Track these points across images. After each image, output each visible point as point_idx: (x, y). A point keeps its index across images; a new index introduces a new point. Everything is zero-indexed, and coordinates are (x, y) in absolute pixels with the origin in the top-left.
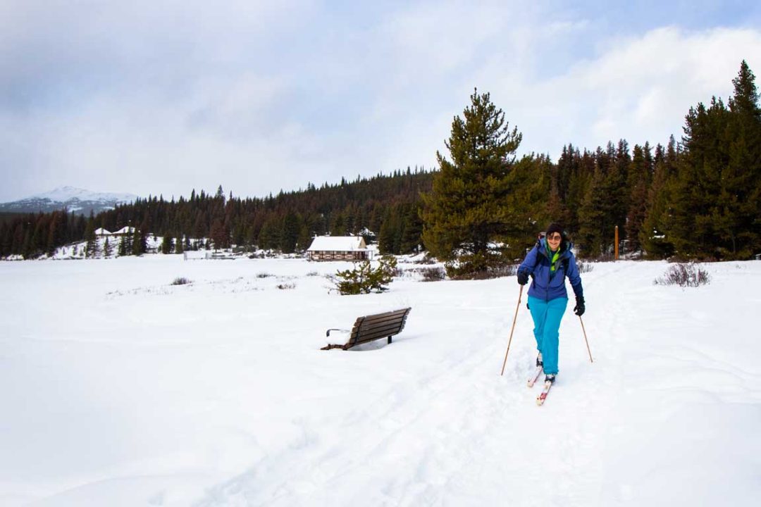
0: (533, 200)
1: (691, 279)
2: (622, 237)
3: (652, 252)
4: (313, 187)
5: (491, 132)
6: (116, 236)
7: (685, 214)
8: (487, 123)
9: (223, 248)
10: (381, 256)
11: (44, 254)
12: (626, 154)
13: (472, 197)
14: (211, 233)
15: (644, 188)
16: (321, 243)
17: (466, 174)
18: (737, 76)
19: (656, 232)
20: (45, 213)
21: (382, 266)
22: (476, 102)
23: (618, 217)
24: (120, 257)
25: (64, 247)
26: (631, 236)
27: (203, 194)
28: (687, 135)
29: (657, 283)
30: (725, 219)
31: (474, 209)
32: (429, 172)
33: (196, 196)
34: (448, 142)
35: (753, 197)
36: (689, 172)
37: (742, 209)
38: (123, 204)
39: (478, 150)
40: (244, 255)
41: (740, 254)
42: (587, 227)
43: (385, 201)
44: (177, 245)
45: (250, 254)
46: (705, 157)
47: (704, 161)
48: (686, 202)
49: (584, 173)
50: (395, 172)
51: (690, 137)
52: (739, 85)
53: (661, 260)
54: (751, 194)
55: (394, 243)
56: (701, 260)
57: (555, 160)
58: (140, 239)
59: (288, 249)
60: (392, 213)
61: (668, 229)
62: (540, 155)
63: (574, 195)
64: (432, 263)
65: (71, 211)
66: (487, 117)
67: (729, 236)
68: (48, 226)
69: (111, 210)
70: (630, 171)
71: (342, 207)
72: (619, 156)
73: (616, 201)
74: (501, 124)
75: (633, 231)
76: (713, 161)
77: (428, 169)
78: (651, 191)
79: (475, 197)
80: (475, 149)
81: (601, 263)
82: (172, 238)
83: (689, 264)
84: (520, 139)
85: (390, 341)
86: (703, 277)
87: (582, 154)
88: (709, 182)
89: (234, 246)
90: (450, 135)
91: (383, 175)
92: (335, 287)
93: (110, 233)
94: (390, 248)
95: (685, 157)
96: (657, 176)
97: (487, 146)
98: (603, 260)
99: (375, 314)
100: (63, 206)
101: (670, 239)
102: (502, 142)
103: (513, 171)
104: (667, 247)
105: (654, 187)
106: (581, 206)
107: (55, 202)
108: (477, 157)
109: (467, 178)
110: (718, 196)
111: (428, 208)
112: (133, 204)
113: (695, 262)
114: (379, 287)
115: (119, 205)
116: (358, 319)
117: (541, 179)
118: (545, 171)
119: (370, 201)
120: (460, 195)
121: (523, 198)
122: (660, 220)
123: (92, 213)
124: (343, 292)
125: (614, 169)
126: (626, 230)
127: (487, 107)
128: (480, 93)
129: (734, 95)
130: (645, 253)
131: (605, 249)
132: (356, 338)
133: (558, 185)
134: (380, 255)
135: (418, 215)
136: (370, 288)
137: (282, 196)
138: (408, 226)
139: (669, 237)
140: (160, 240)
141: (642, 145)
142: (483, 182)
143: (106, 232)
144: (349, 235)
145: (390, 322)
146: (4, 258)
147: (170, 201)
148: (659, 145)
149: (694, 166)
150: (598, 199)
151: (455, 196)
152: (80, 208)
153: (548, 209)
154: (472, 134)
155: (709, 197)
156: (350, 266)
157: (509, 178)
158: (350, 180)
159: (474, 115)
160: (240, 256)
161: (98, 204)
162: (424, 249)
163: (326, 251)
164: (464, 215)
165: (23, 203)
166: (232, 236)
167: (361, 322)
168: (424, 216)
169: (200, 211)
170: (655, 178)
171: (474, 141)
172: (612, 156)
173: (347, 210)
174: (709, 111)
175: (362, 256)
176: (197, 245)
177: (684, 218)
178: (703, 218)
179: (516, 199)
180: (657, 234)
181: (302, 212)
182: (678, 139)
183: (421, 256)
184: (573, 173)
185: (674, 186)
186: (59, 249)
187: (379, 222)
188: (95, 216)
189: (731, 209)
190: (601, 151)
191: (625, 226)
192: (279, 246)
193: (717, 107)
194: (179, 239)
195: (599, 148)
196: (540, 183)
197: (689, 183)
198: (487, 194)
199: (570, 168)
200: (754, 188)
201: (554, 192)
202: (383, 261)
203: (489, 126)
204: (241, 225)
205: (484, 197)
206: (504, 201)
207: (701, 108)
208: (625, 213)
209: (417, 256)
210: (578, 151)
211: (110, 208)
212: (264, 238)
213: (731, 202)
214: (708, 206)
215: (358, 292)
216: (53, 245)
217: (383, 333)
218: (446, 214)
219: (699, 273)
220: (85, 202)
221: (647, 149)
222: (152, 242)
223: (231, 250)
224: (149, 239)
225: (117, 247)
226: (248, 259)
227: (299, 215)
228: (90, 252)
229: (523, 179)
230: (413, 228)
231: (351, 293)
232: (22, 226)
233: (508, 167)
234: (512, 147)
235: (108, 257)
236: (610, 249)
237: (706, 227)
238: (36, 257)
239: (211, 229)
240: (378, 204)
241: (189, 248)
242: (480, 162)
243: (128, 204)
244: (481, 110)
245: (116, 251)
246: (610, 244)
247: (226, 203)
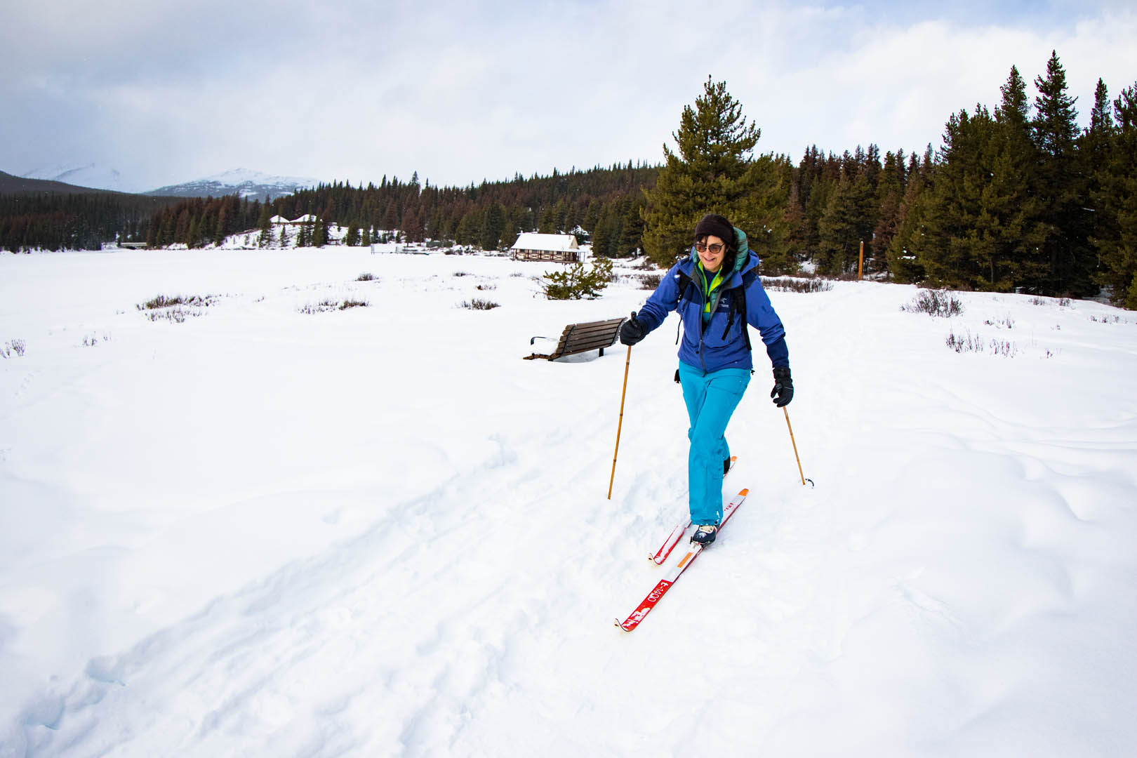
0: (770, 206)
1: (942, 308)
2: (867, 254)
3: (899, 275)
4: (521, 178)
5: (726, 126)
6: (294, 224)
7: (938, 234)
8: (721, 115)
9: (416, 241)
10: (595, 259)
11: (211, 243)
12: (877, 161)
13: (701, 197)
14: (403, 224)
15: (894, 201)
16: (527, 240)
17: (695, 171)
18: (1006, 83)
19: (905, 252)
20: (215, 197)
21: (596, 269)
22: (710, 92)
23: (864, 231)
24: (298, 248)
25: (234, 236)
26: (877, 254)
27: (395, 181)
28: (946, 145)
29: (904, 309)
30: (984, 244)
31: (702, 211)
32: (653, 167)
33: (387, 183)
34: (677, 134)
35: (1016, 222)
36: (947, 186)
37: (1004, 233)
38: (304, 189)
39: (711, 146)
40: (439, 251)
41: (999, 285)
42: (828, 240)
43: (601, 198)
44: (364, 237)
45: (446, 250)
46: (966, 172)
47: (964, 176)
48: (941, 220)
49: (828, 179)
50: (615, 166)
51: (950, 148)
52: (1007, 93)
53: (909, 284)
54: (1015, 218)
55: (610, 245)
56: (955, 287)
57: (796, 163)
58: (321, 228)
59: (490, 246)
60: (609, 211)
61: (919, 250)
62: (780, 156)
63: (816, 203)
64: (652, 269)
65: (243, 195)
66: (722, 109)
67: (987, 264)
68: (217, 212)
69: (290, 195)
70: (881, 181)
71: (553, 202)
72: (869, 162)
73: (863, 213)
74: (738, 117)
75: (880, 248)
76: (974, 176)
77: (652, 164)
78: (903, 206)
79: (704, 198)
80: (706, 143)
81: (842, 281)
82: (358, 229)
83: (941, 291)
84: (758, 135)
85: (601, 354)
86: (955, 307)
87: (827, 157)
88: (968, 200)
89: (429, 240)
90: (679, 127)
91: (601, 167)
92: (542, 290)
93: (288, 221)
94: (604, 250)
95: (943, 169)
96: (910, 188)
97: (720, 142)
98: (844, 279)
99: (585, 322)
100: (235, 190)
101: (921, 261)
102: (738, 138)
103: (749, 172)
104: (917, 270)
105: (906, 201)
106: (823, 216)
107: (226, 186)
108: (708, 153)
109: (696, 176)
110: (977, 216)
111: (650, 208)
112: (315, 190)
113: (947, 289)
114: (590, 293)
115: (299, 190)
116: (568, 327)
117: (780, 182)
118: (784, 174)
119: (585, 196)
120: (687, 195)
121: (758, 203)
122: (911, 239)
123: (268, 199)
124: (551, 297)
125: (861, 177)
126: (872, 247)
127: (722, 97)
128: (715, 81)
129: (1002, 104)
130: (892, 275)
131: (847, 266)
132: (564, 348)
133: (799, 191)
134: (594, 257)
135: (639, 215)
136: (581, 293)
137: (485, 186)
138: (626, 227)
139: (920, 259)
140: (345, 231)
141: (895, 152)
142: (714, 181)
143: (283, 220)
144: (560, 233)
145: (603, 332)
146: (165, 247)
147: (357, 187)
148: (914, 154)
149: (953, 180)
150: (842, 209)
151: (681, 196)
152: (255, 193)
153: (785, 217)
154: (704, 127)
155: (967, 218)
156: (561, 268)
157: (745, 178)
158: (563, 171)
159: (707, 106)
160: (434, 252)
161: (275, 189)
162: (643, 253)
163: (533, 250)
164: (691, 218)
165: (189, 186)
166: (426, 229)
167: (570, 330)
168: (645, 216)
169: (392, 199)
170: (908, 191)
171: (706, 134)
172: (860, 162)
173: (558, 205)
174: (973, 120)
175: (573, 258)
176: (387, 237)
177: (938, 238)
178: (960, 240)
179: (750, 203)
180: (907, 255)
181: (507, 204)
182: (936, 149)
183: (640, 261)
184: (816, 177)
185: (930, 202)
186: (228, 238)
187: (594, 221)
188: (271, 201)
189: (992, 233)
190: (849, 155)
191: (870, 243)
192: (479, 242)
193: (982, 116)
194: (367, 229)
195: (846, 152)
196: (778, 187)
197: (946, 199)
198: (718, 196)
199: (813, 171)
200: (1019, 211)
201: (793, 199)
202: (597, 264)
203: (723, 118)
204: (437, 216)
205: (714, 198)
206: (737, 205)
207: (964, 115)
208: (872, 228)
209: (635, 261)
210: (822, 154)
211: (289, 193)
212: (462, 232)
213: (992, 224)
214: (965, 227)
215: (567, 297)
216: (221, 234)
217: (595, 344)
218: (671, 215)
219: (952, 301)
220: (260, 186)
221: (900, 158)
222: (333, 232)
223: (425, 244)
224: (332, 229)
225: (296, 237)
226: (444, 255)
227: (503, 207)
228: (264, 242)
229: (759, 181)
230: (633, 229)
231: (560, 298)
232: (187, 211)
233: (742, 167)
234: (749, 144)
235: (283, 248)
236: (853, 267)
237: (962, 250)
238: (202, 246)
239: (404, 219)
240: (593, 201)
241: (377, 240)
242: (713, 159)
243: (309, 189)
244: (715, 100)
245: (293, 241)
246: (853, 261)
247: (421, 192)
